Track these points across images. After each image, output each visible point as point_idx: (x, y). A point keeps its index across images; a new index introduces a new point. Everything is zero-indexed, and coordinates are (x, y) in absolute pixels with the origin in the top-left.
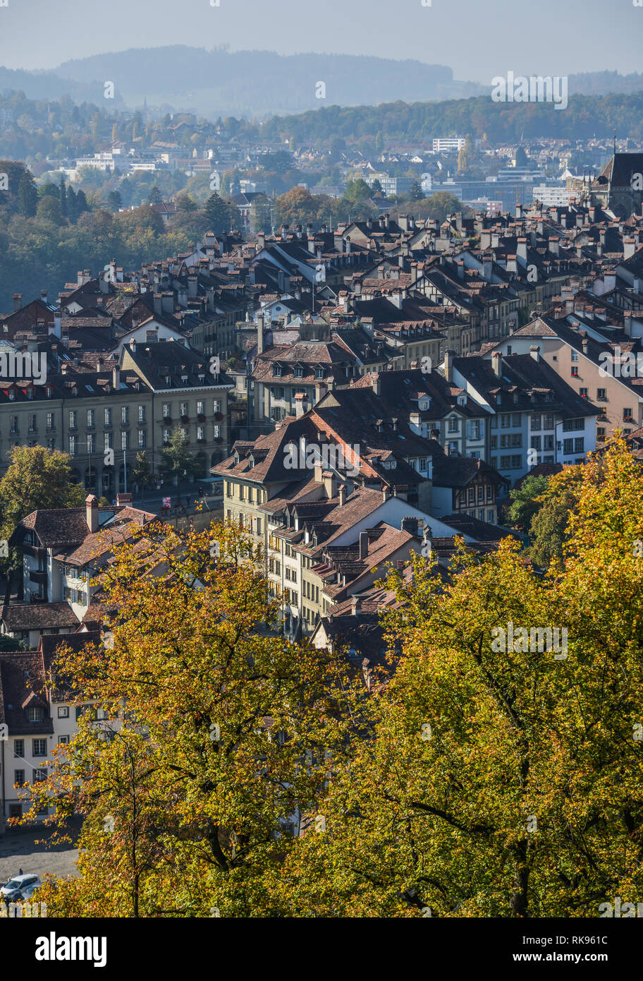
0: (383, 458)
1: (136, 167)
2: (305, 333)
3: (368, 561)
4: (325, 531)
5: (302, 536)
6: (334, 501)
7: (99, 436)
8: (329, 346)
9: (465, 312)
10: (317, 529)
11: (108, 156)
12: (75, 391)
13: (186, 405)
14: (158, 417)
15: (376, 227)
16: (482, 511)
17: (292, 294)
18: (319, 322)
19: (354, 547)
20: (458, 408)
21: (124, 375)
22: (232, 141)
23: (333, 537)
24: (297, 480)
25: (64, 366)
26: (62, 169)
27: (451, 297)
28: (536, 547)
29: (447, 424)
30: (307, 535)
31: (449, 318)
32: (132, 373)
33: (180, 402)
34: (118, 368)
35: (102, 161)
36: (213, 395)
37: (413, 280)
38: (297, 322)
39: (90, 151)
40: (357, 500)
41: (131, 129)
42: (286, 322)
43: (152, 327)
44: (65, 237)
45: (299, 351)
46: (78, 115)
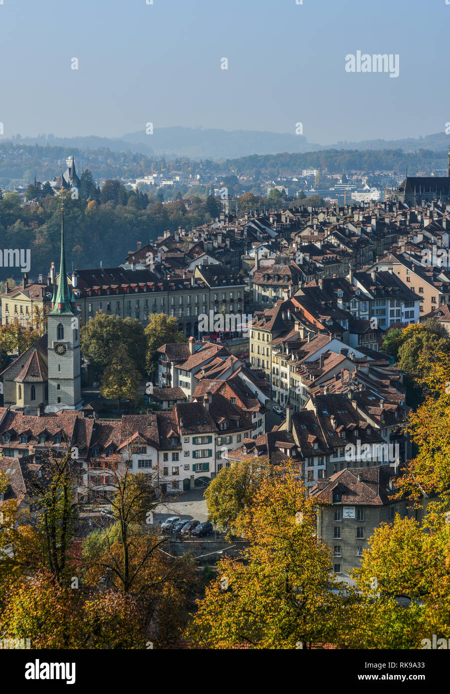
0: (327, 320)
1: (164, 183)
2: (278, 261)
3: (324, 369)
4: (302, 355)
5: (291, 356)
6: (305, 340)
7: (185, 309)
8: (289, 267)
9: (350, 251)
10: (298, 354)
11: (151, 178)
12: (174, 287)
13: (225, 294)
14: (212, 300)
15: (297, 211)
16: (371, 345)
17: (268, 242)
18: (283, 255)
19: (316, 362)
20: (357, 297)
21: (196, 280)
22: (207, 171)
23: (306, 357)
24: (285, 330)
25: (169, 276)
26: (129, 184)
27: (344, 243)
28: (401, 362)
29: (351, 304)
30: (293, 356)
31: (343, 253)
32: (200, 279)
33: (222, 293)
34: (194, 276)
35: (149, 180)
36: (237, 290)
37: (326, 236)
38: (274, 255)
39: (142, 176)
40: (316, 339)
41: (160, 165)
42: (268, 255)
43: (206, 257)
44: (141, 215)
45: (275, 269)
46: (135, 159)
